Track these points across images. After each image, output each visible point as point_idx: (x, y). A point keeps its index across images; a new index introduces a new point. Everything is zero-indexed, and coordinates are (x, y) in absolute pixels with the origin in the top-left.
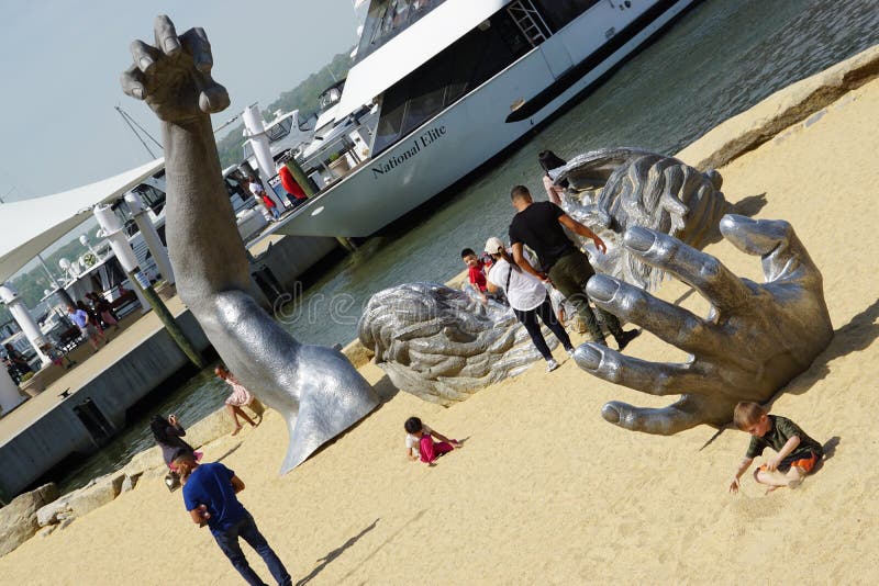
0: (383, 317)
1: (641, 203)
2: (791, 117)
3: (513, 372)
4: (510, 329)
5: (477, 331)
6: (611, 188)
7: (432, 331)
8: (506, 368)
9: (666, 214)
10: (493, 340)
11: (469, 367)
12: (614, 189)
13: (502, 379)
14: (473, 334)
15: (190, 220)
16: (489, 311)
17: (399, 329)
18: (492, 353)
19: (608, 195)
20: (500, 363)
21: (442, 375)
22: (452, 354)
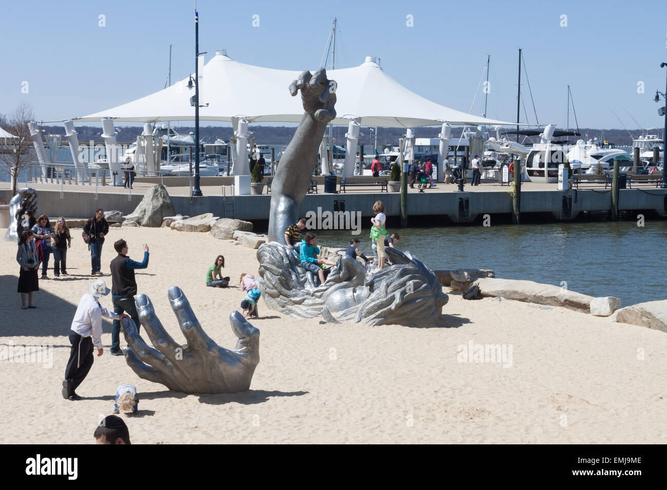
0: (266, 253)
1: (388, 286)
2: (538, 300)
3: (292, 314)
4: (306, 296)
5: (293, 287)
6: (388, 271)
7: (275, 273)
8: (291, 311)
9: (393, 298)
10: (295, 296)
11: (279, 299)
12: (388, 272)
13: (286, 314)
14: (291, 287)
15: (291, 157)
16: (307, 283)
17: (266, 263)
18: (291, 301)
19: (383, 272)
20: (290, 307)
21: (269, 294)
22: (276, 288)
